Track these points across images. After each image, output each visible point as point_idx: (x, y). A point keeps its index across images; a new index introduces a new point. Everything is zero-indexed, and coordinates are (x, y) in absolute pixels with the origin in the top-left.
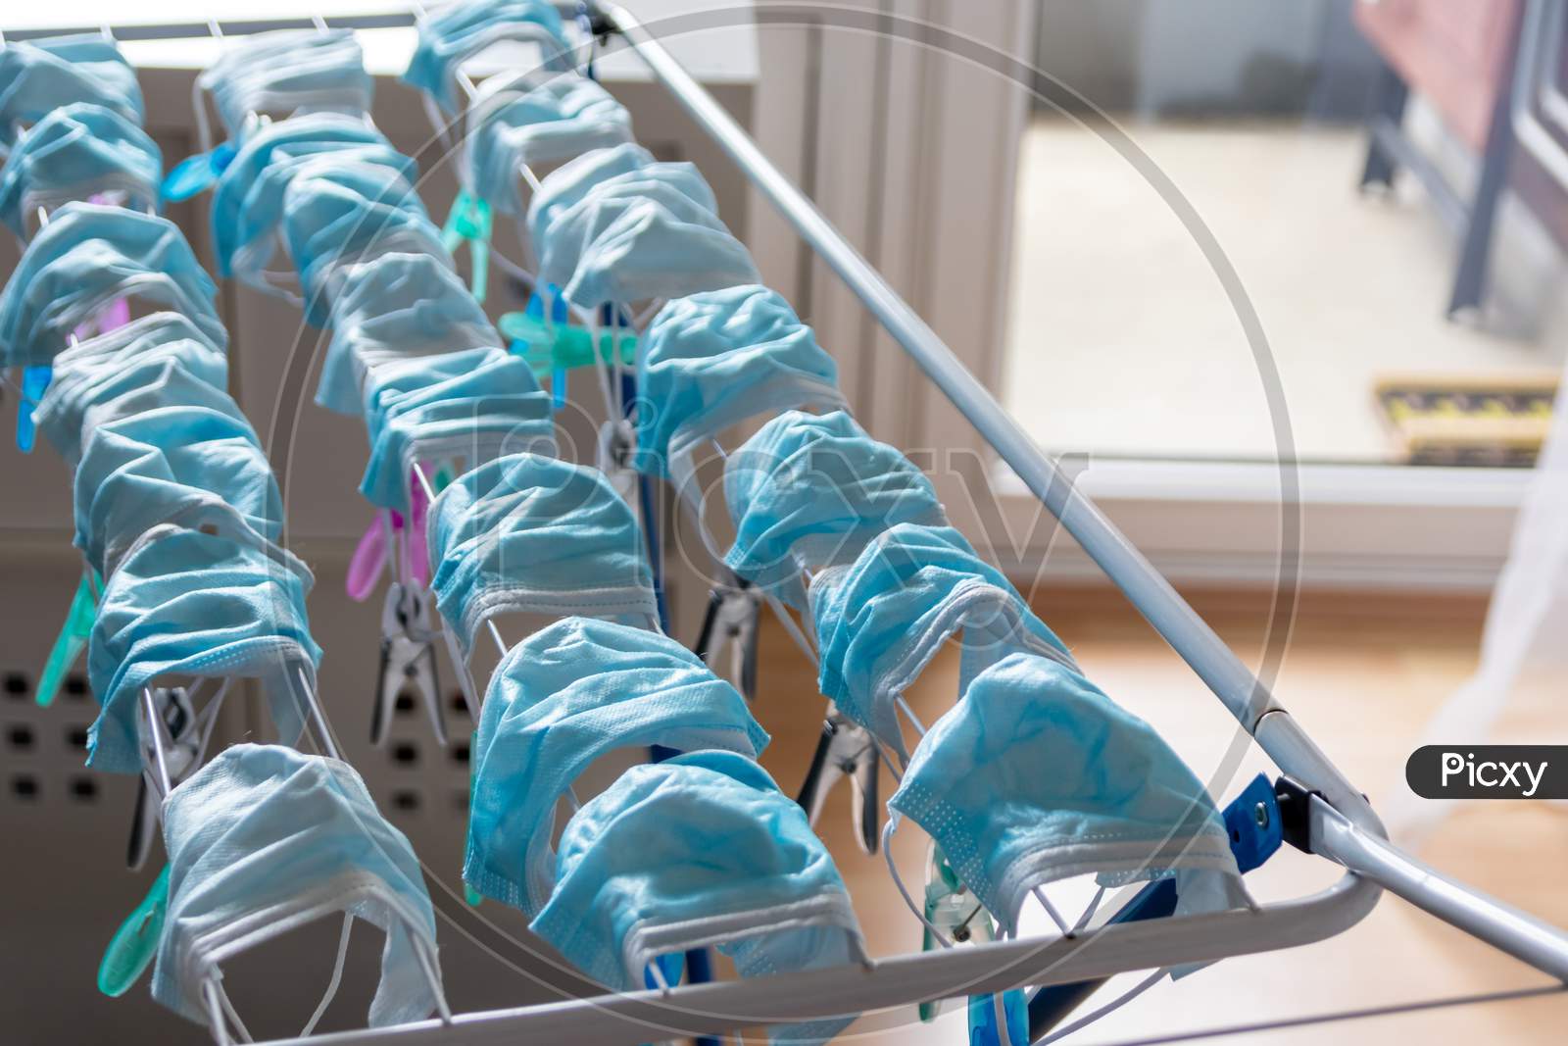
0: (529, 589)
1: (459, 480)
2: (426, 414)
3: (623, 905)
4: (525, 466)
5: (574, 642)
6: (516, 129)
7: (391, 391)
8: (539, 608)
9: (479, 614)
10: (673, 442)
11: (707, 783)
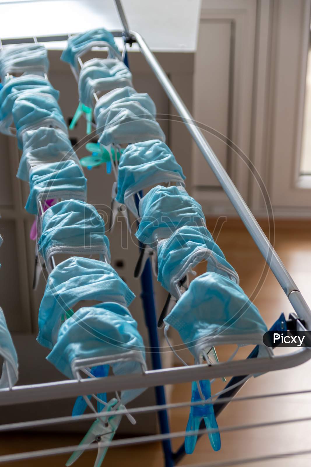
0: (65, 246)
1: (50, 208)
2: (45, 184)
3: (72, 353)
4: (69, 204)
5: (73, 265)
6: (94, 80)
7: (36, 176)
8: (68, 252)
9: (49, 254)
10: (126, 193)
11: (102, 313)
